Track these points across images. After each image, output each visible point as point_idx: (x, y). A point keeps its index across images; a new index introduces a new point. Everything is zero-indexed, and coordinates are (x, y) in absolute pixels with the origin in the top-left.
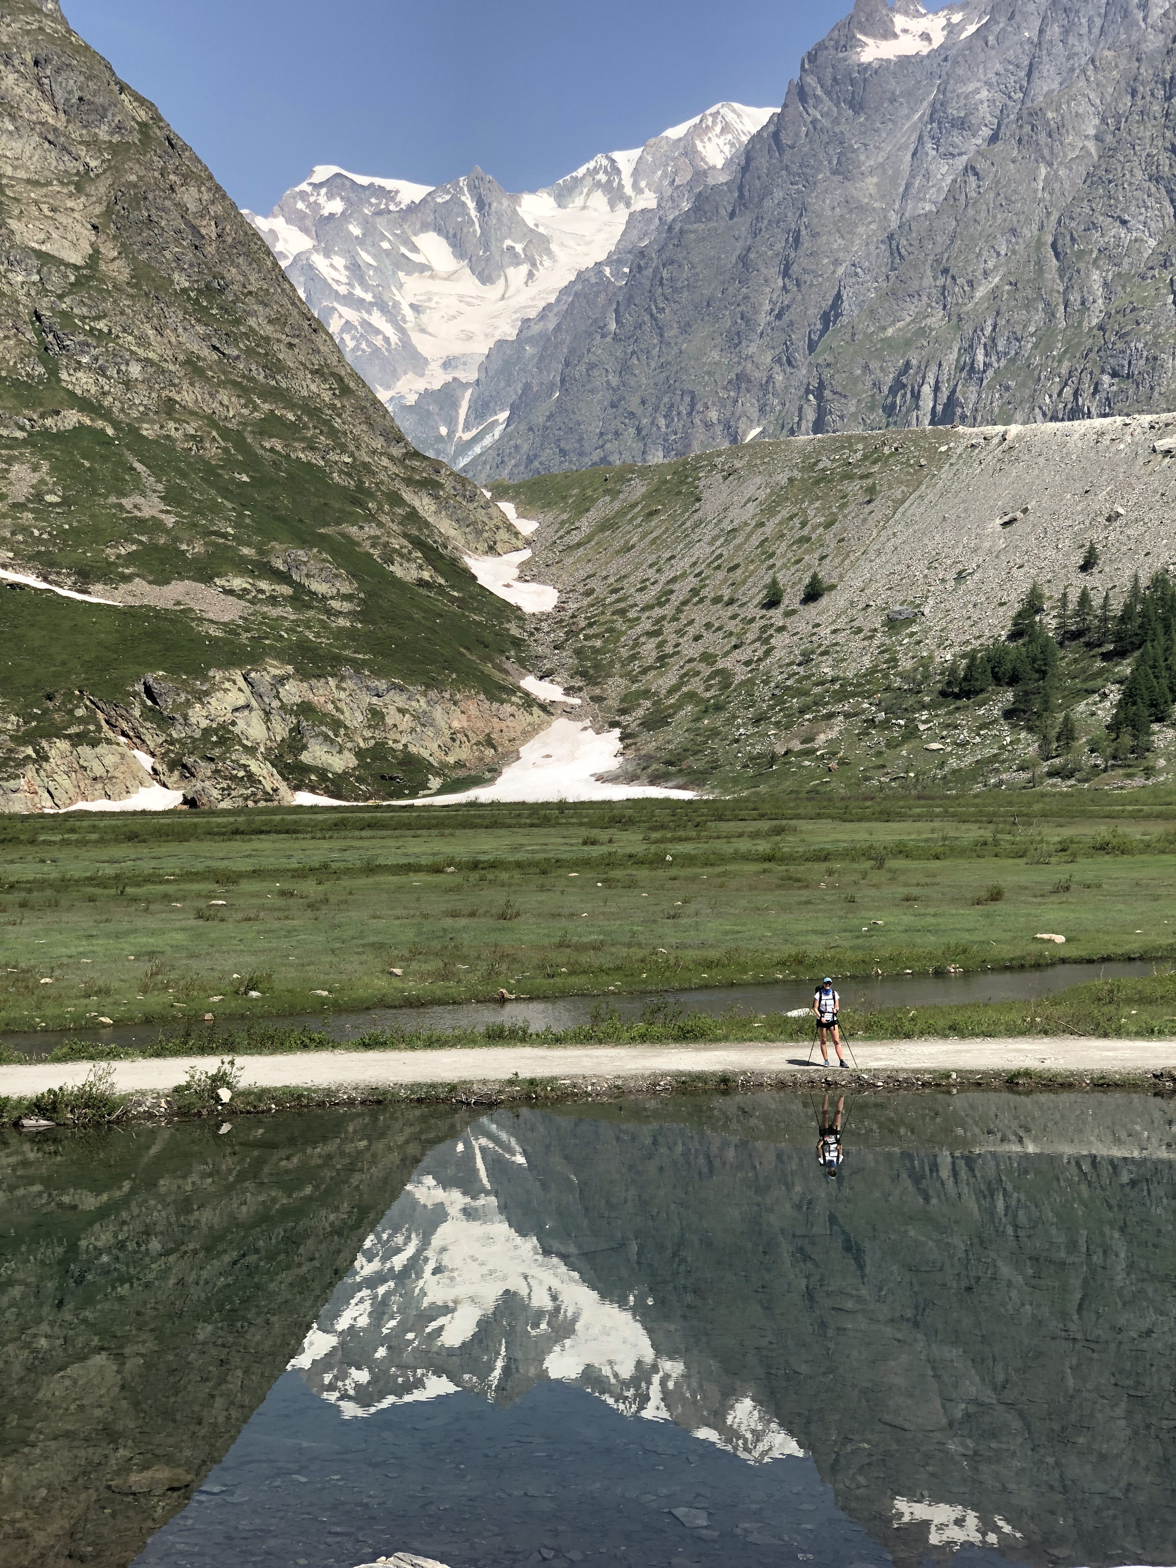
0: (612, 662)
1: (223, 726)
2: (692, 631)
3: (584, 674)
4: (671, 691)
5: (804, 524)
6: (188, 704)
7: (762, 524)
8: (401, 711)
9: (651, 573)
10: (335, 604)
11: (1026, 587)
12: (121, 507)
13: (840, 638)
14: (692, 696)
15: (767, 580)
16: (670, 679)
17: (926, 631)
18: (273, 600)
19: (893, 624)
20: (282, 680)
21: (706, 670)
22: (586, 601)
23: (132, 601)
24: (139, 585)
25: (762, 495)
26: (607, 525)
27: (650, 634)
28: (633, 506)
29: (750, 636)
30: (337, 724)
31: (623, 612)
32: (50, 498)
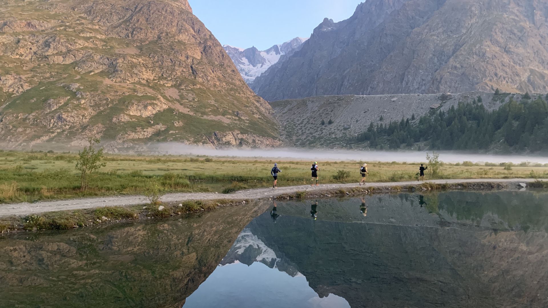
0: (293, 134)
1: (228, 142)
2: (308, 129)
3: (288, 136)
4: (305, 139)
5: (327, 111)
6: (222, 137)
7: (319, 111)
8: (259, 140)
9: (299, 118)
10: (246, 121)
11: (369, 123)
12: (208, 102)
13: (336, 131)
14: (308, 140)
15: (321, 120)
16: (304, 137)
17: (352, 130)
18: (235, 120)
19: (345, 129)
20: (238, 134)
21: (311, 136)
22: (287, 123)
23: (211, 119)
24: (212, 116)
25: (319, 105)
26: (290, 110)
27: (300, 129)
28: (295, 106)
29: (319, 130)
30: (248, 142)
31: (295, 125)
32: (195, 100)
